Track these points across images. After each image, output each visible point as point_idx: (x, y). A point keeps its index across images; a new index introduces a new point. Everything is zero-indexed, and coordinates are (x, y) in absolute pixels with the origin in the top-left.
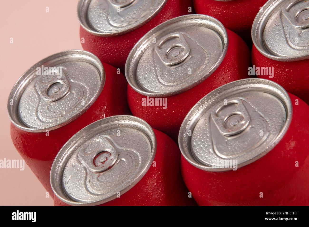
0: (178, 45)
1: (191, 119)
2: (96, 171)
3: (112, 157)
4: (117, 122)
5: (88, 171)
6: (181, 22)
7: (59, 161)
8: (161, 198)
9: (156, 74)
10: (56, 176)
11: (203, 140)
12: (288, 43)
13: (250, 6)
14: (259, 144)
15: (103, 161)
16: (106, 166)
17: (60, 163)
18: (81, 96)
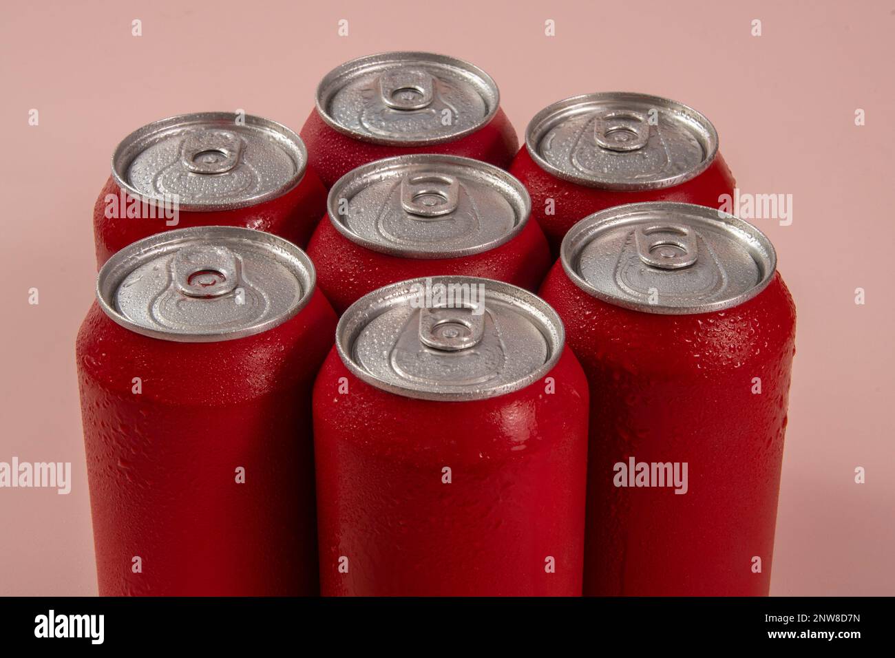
0: (441, 192)
1: (388, 297)
2: (183, 289)
3: (223, 285)
4: (268, 246)
5: (172, 285)
6: (469, 169)
7: (140, 250)
8: (260, 391)
9: (380, 214)
10: (118, 268)
11: (383, 334)
12: (615, 275)
13: (592, 206)
14: (467, 383)
15: (206, 282)
16: (205, 292)
17: (138, 255)
18: (242, 187)
